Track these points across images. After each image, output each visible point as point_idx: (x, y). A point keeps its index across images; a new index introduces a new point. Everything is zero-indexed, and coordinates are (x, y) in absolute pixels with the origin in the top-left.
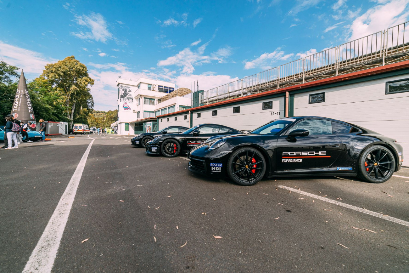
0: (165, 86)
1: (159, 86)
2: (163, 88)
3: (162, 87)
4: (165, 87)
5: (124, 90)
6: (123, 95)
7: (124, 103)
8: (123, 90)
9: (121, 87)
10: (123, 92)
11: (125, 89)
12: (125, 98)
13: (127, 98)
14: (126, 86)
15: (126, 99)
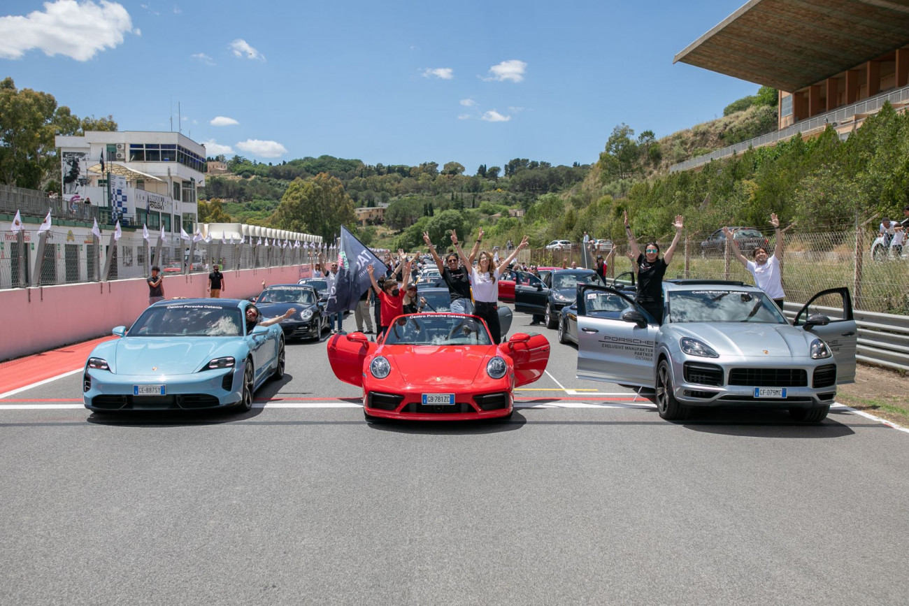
0: (148, 143)
1: (132, 146)
2: (144, 149)
3: (141, 146)
4: (148, 146)
5: (72, 163)
6: (68, 175)
7: (73, 195)
8: (69, 163)
9: (64, 156)
10: (69, 168)
11: (73, 161)
12: (76, 182)
13: (79, 183)
14: (75, 153)
15: (77, 185)
